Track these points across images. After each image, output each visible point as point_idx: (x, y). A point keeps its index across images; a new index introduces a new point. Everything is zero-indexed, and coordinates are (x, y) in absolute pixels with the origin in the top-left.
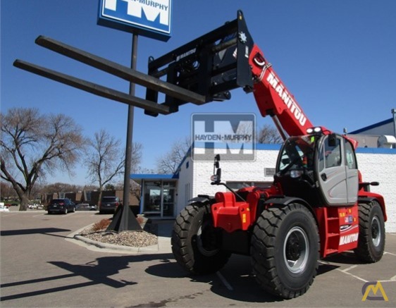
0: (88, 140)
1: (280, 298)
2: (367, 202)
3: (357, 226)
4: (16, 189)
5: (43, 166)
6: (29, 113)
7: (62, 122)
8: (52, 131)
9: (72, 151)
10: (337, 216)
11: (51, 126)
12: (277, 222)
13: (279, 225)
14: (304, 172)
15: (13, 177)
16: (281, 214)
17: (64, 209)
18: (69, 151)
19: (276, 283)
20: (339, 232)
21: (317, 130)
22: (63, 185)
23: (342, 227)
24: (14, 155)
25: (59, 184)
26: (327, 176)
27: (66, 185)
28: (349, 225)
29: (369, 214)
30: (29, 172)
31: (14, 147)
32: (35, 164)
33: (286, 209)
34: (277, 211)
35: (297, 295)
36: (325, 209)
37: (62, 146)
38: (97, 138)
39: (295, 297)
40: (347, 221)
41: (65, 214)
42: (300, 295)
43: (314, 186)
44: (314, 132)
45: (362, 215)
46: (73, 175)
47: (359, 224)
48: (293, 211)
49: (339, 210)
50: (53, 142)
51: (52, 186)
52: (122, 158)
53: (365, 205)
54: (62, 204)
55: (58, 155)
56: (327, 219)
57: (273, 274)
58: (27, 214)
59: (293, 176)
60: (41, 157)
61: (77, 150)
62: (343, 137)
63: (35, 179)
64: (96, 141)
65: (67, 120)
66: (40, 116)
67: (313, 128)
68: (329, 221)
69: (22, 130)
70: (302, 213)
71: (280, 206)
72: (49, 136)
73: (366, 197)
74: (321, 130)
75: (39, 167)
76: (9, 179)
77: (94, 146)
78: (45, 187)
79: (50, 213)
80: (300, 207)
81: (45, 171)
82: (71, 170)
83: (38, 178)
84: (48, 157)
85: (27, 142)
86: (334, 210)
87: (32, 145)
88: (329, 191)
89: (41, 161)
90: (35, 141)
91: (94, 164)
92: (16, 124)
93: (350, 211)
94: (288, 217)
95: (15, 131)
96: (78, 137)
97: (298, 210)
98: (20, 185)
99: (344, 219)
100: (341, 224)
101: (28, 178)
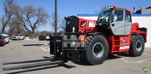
0: (50, 16)
1: (91, 65)
2: (136, 35)
3: (129, 43)
4: (30, 33)
5: (37, 25)
6: (30, 7)
7: (41, 10)
8: (38, 13)
9: (45, 20)
10: (119, 39)
11: (38, 11)
12: (90, 40)
13: (91, 41)
14: (104, 23)
15: (28, 29)
16: (92, 38)
17: (44, 39)
18: (44, 20)
19: (89, 60)
20: (119, 45)
21: (112, 7)
22: (46, 31)
23: (121, 43)
24: (28, 22)
25: (45, 31)
26: (115, 25)
27: (47, 31)
28: (125, 43)
29: (136, 39)
30: (33, 27)
31: (27, 19)
32: (34, 24)
33: (95, 36)
34: (91, 37)
35: (97, 64)
36: (113, 37)
37: (41, 18)
38: (53, 15)
39: (96, 65)
40: (124, 41)
41: (44, 40)
42: (99, 64)
43: (108, 28)
44: (111, 8)
45: (132, 40)
46: (46, 27)
47: (130, 43)
48: (97, 37)
49: (120, 37)
50: (39, 17)
51: (42, 32)
52: (61, 22)
53: (135, 36)
54: (43, 37)
55: (40, 21)
56: (113, 40)
57: (88, 57)
58: (34, 40)
59: (100, 25)
60: (36, 22)
61: (46, 19)
62: (125, 10)
63: (35, 29)
64: (52, 16)
65: (43, 9)
66: (34, 8)
67: (111, 7)
68: (114, 41)
69: (29, 13)
70: (101, 38)
71: (92, 35)
72: (37, 15)
73: (136, 33)
74: (113, 7)
75: (36, 25)
76: (27, 29)
77: (52, 18)
78: (41, 32)
79: (40, 40)
80: (101, 36)
81: (38, 26)
82: (45, 26)
83: (36, 29)
84: (38, 22)
85: (31, 17)
86: (118, 37)
87: (33, 18)
88: (115, 30)
89: (36, 23)
90: (33, 17)
91: (53, 24)
92: (27, 11)
93: (126, 38)
94: (95, 39)
95: (27, 14)
96: (46, 14)
97: (99, 37)
98: (31, 31)
99: (122, 40)
100: (120, 42)
101: (33, 29)
